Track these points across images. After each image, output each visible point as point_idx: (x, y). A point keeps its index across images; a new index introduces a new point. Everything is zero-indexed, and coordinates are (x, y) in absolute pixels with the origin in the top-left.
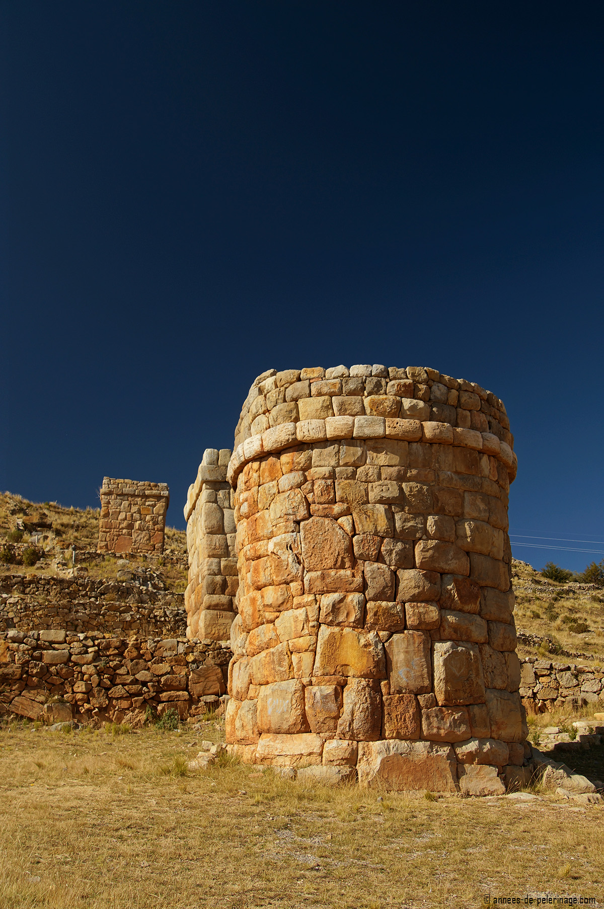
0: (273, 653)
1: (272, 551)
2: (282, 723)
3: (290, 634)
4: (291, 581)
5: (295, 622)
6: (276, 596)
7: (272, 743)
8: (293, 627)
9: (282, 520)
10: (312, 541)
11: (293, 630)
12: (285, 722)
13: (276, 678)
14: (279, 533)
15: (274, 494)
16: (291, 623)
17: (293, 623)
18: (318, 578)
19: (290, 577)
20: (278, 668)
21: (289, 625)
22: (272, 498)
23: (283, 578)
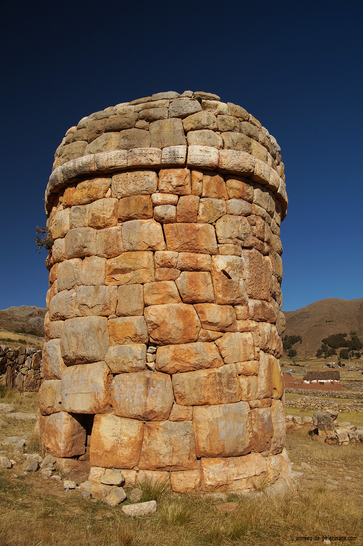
0: (220, 375)
1: (224, 268)
2: (238, 447)
3: (239, 356)
4: (238, 304)
5: (244, 345)
6: (224, 316)
7: (227, 468)
8: (242, 351)
9: (231, 241)
10: (254, 270)
11: (242, 353)
12: (240, 446)
13: (223, 400)
14: (226, 252)
15: (223, 212)
16: (239, 346)
17: (242, 346)
18: (260, 307)
19: (239, 299)
20: (226, 390)
21: (237, 347)
22: (220, 215)
23: (232, 299)
